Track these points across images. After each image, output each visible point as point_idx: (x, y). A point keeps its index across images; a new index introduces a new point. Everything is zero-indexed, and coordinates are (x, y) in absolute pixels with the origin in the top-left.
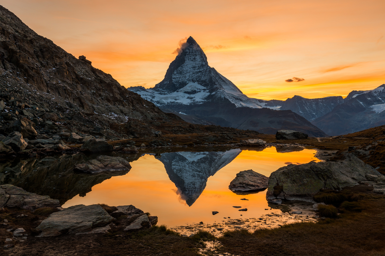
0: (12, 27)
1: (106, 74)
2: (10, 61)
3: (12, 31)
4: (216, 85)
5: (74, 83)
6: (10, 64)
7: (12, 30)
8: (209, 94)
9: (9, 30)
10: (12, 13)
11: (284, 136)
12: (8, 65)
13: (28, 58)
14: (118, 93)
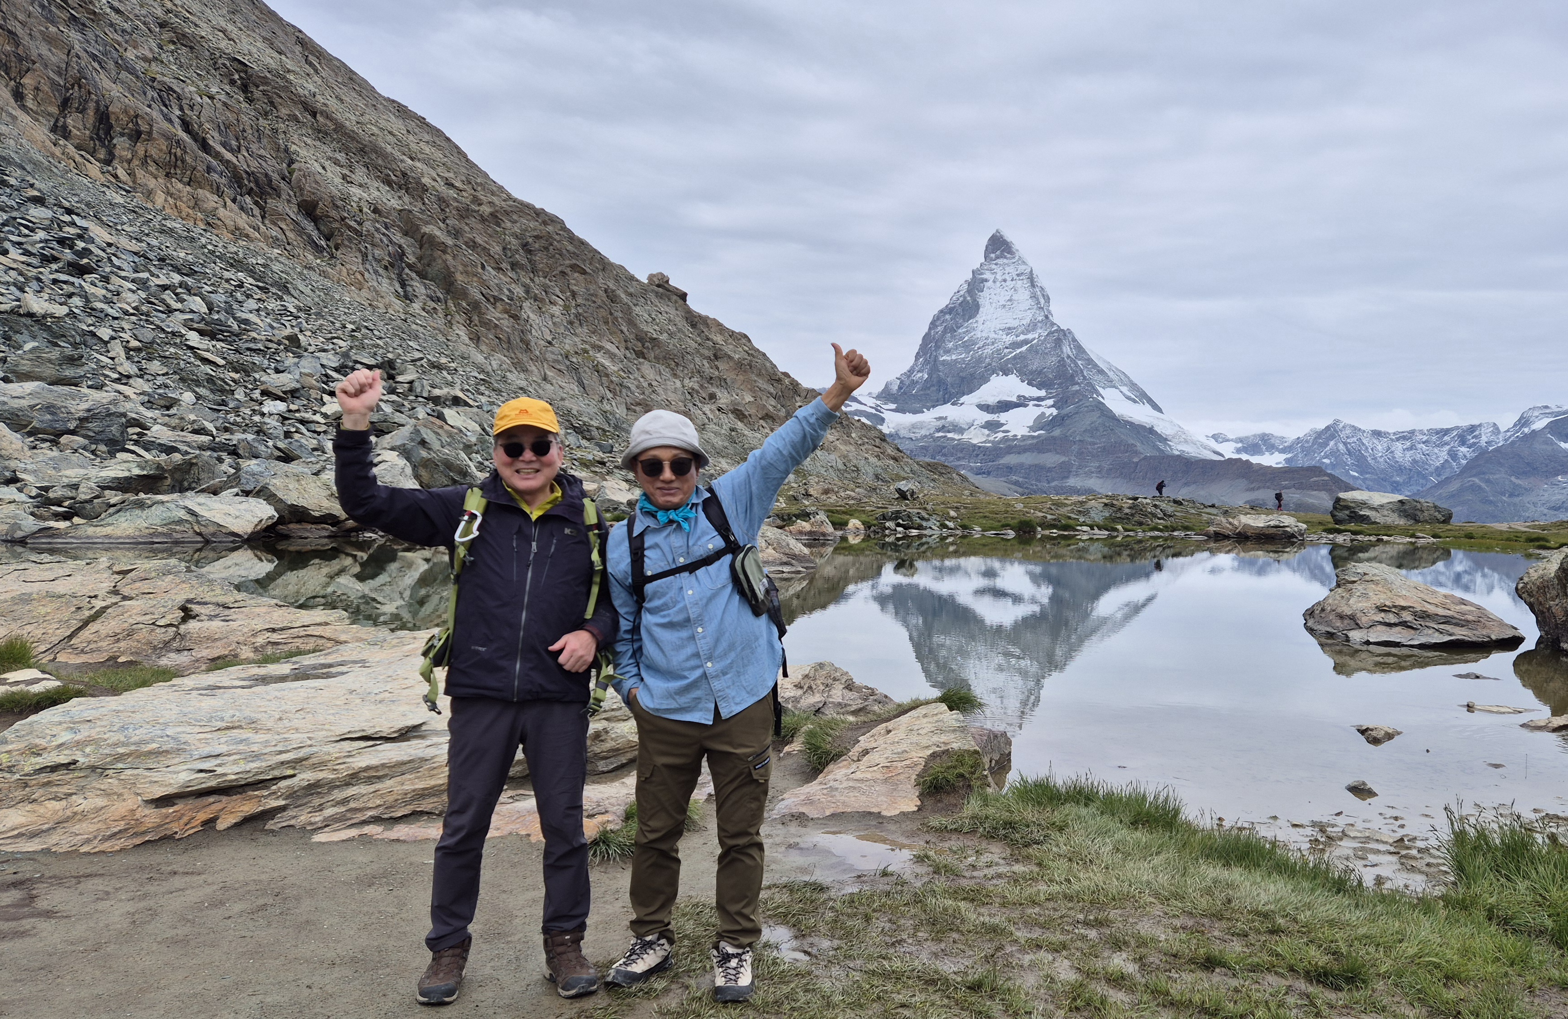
0: (434, 169)
1: (732, 334)
2: (422, 275)
3: (434, 183)
4: (1078, 384)
5: (629, 355)
6: (425, 285)
7: (435, 180)
8: (1054, 411)
9: (426, 180)
10: (438, 130)
11: (1362, 513)
12: (418, 286)
13: (483, 267)
14: (771, 394)
